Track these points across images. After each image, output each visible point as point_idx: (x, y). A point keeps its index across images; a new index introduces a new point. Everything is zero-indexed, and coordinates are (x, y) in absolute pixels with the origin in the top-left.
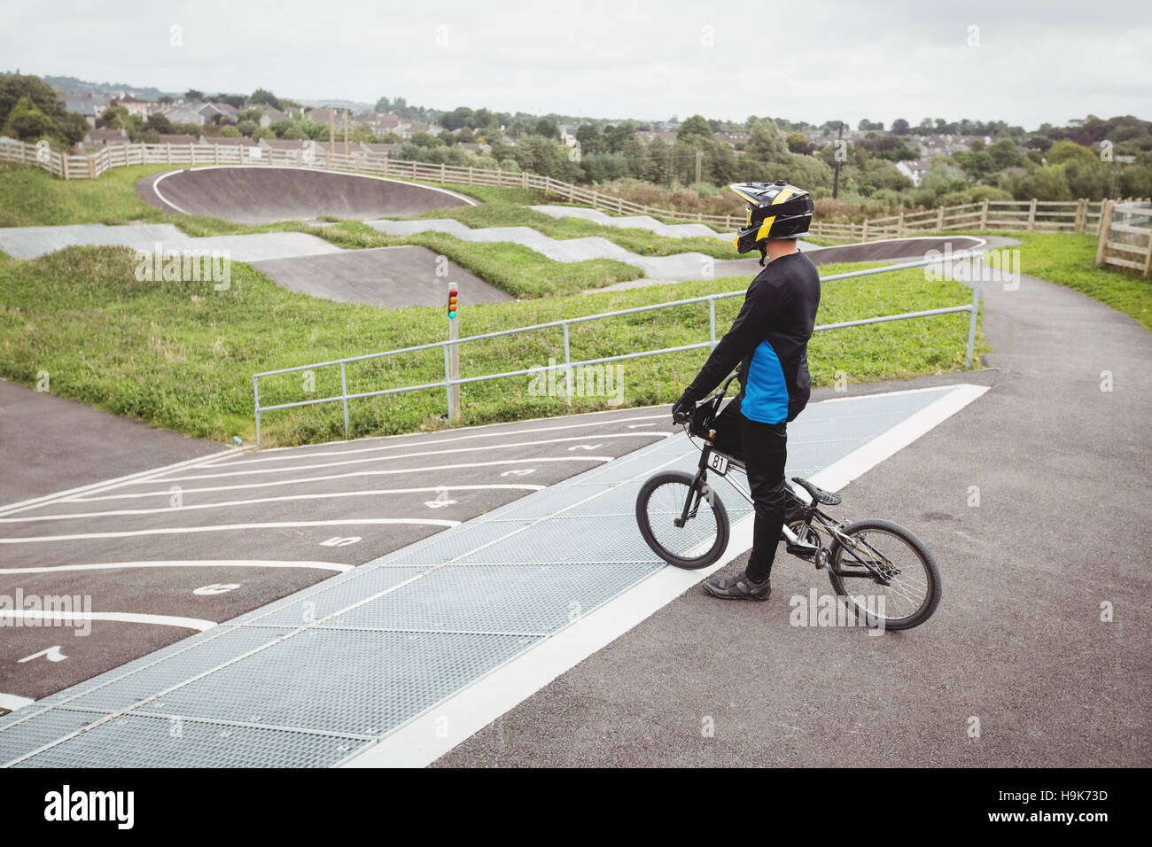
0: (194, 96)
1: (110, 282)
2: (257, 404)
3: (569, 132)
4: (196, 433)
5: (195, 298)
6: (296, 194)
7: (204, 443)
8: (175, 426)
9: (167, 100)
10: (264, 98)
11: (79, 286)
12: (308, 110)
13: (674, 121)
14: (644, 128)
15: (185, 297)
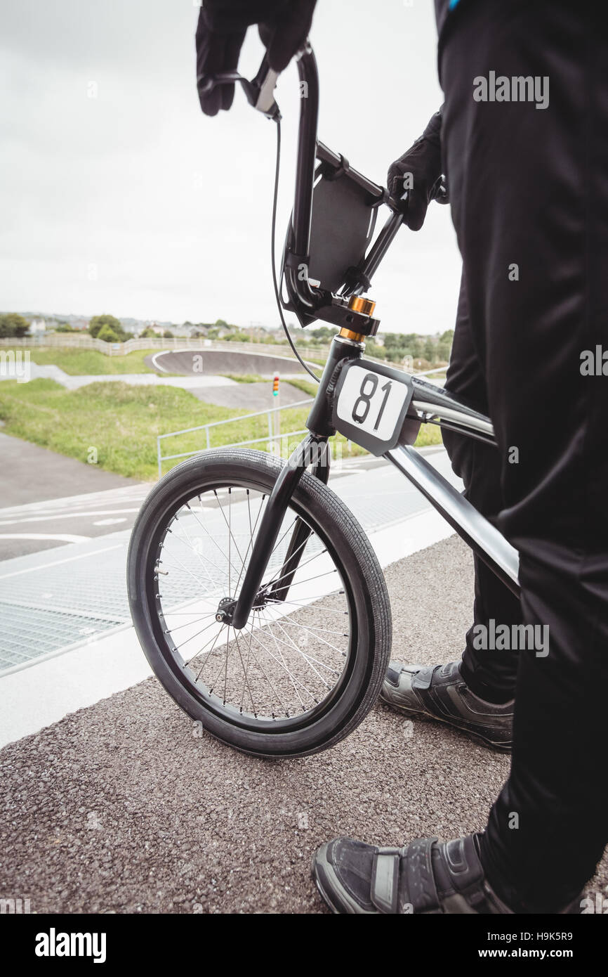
0: (188, 324)
1: (110, 399)
2: (160, 456)
3: (380, 339)
4: (127, 474)
5: (152, 406)
6: (227, 364)
7: (130, 480)
8: (116, 470)
9: (175, 326)
10: (222, 324)
11: (94, 401)
12: (243, 329)
13: (438, 334)
14: (421, 337)
15: (146, 405)
